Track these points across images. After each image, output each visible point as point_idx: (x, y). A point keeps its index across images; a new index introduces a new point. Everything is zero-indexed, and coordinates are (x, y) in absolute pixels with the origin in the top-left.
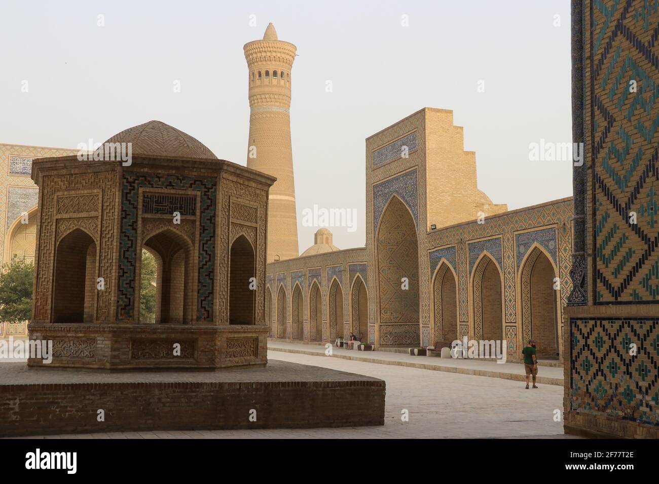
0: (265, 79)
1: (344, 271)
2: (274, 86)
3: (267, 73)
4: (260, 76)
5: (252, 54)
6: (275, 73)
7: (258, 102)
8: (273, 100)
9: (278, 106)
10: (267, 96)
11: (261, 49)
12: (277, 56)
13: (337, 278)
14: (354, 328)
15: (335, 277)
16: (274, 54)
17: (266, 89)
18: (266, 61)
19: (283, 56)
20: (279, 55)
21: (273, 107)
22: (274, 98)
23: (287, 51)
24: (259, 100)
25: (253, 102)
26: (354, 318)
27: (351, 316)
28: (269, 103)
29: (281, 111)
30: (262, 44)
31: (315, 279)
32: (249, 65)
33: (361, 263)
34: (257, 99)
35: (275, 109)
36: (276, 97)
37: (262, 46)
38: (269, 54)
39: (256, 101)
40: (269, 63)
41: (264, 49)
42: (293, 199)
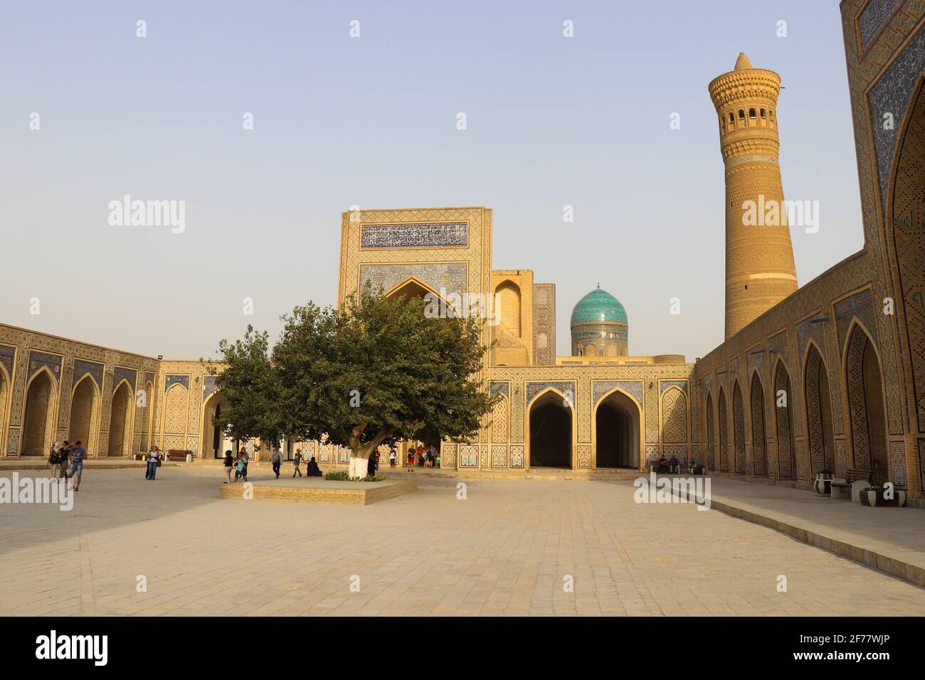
0: (739, 122)
1: (826, 320)
2: (752, 128)
3: (742, 114)
4: (732, 118)
5: (719, 94)
6: (752, 113)
7: (733, 153)
8: (752, 147)
9: (760, 154)
10: (744, 143)
11: (730, 84)
12: (752, 89)
13: (815, 344)
14: (857, 450)
15: (811, 340)
16: (748, 87)
17: (742, 134)
18: (738, 98)
19: (762, 88)
20: (755, 87)
21: (754, 156)
22: (755, 144)
23: (766, 82)
24: (734, 150)
25: (726, 155)
26: (855, 427)
27: (847, 422)
28: (748, 152)
29: (764, 159)
30: (731, 78)
31: (779, 356)
32: (718, 109)
33: (858, 291)
34: (732, 150)
35: (757, 158)
36: (756, 142)
37: (731, 80)
38: (741, 89)
39: (730, 153)
40: (742, 100)
41: (733, 84)
42: (793, 278)
